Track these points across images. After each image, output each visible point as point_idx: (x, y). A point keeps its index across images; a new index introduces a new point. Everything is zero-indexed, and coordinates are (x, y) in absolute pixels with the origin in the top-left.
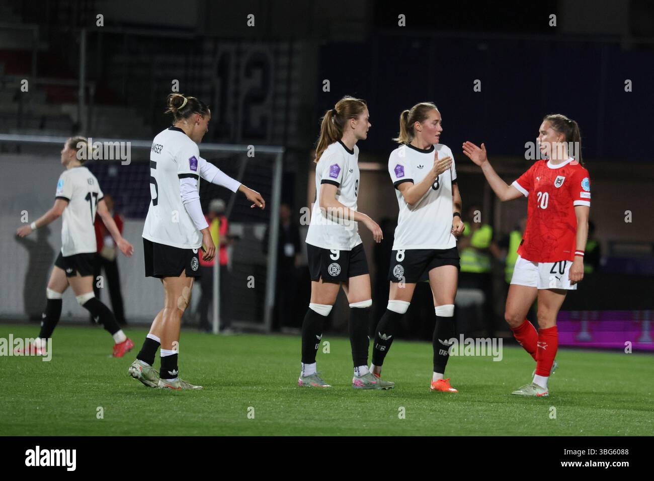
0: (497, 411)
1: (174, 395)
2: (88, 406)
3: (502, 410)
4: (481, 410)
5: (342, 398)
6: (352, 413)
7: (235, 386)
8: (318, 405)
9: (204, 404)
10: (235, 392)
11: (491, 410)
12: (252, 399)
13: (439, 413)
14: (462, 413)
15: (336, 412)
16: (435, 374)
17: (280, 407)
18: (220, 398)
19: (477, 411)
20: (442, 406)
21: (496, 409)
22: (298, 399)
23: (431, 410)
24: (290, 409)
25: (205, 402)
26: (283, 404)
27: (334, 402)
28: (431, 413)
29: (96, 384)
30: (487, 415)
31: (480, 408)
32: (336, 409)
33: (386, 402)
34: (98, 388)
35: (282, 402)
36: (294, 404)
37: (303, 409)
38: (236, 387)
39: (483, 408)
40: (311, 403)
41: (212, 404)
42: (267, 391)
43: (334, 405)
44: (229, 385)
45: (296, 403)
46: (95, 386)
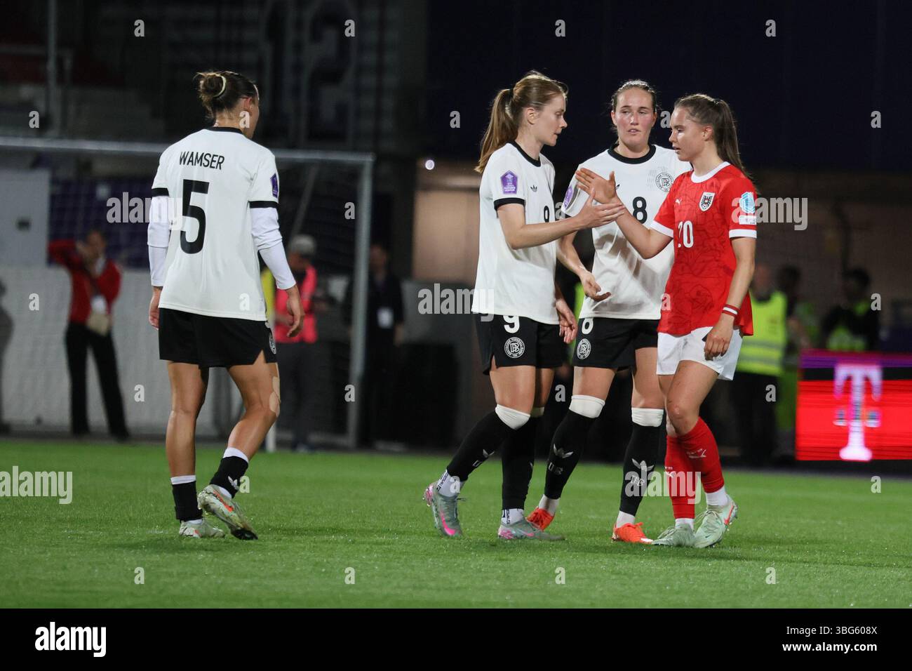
0: (718, 573)
1: (206, 550)
2: (68, 566)
3: (726, 572)
4: (693, 572)
5: (473, 553)
6: (487, 578)
7: (303, 534)
8: (434, 564)
9: (252, 563)
10: (302, 545)
11: (708, 573)
12: (330, 556)
13: (626, 577)
14: (662, 577)
15: (463, 575)
16: (621, 514)
17: (374, 568)
18: (278, 555)
19: (687, 574)
20: (631, 566)
21: (716, 571)
22: (401, 556)
23: (613, 573)
24: (389, 571)
25: (255, 561)
26: (378, 562)
27: (460, 560)
28: (614, 577)
29: (82, 532)
30: (702, 581)
31: (691, 568)
32: (462, 571)
33: (541, 559)
34: (85, 539)
35: (376, 560)
36: (395, 564)
37: (409, 571)
38: (304, 537)
39: (697, 568)
40: (423, 562)
41: (266, 564)
42: (353, 542)
43: (459, 565)
44: (293, 534)
45: (398, 562)
46: (81, 535)
